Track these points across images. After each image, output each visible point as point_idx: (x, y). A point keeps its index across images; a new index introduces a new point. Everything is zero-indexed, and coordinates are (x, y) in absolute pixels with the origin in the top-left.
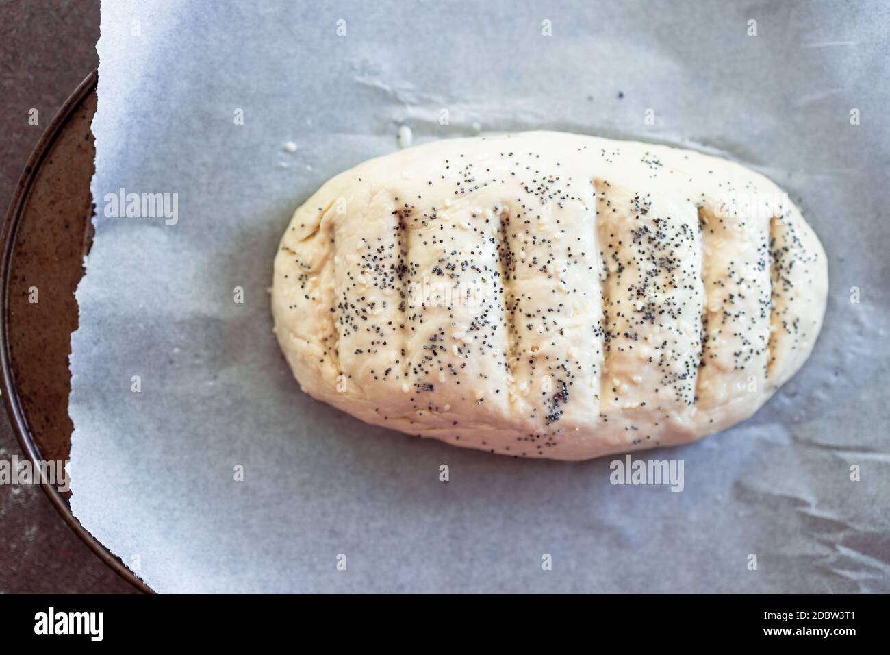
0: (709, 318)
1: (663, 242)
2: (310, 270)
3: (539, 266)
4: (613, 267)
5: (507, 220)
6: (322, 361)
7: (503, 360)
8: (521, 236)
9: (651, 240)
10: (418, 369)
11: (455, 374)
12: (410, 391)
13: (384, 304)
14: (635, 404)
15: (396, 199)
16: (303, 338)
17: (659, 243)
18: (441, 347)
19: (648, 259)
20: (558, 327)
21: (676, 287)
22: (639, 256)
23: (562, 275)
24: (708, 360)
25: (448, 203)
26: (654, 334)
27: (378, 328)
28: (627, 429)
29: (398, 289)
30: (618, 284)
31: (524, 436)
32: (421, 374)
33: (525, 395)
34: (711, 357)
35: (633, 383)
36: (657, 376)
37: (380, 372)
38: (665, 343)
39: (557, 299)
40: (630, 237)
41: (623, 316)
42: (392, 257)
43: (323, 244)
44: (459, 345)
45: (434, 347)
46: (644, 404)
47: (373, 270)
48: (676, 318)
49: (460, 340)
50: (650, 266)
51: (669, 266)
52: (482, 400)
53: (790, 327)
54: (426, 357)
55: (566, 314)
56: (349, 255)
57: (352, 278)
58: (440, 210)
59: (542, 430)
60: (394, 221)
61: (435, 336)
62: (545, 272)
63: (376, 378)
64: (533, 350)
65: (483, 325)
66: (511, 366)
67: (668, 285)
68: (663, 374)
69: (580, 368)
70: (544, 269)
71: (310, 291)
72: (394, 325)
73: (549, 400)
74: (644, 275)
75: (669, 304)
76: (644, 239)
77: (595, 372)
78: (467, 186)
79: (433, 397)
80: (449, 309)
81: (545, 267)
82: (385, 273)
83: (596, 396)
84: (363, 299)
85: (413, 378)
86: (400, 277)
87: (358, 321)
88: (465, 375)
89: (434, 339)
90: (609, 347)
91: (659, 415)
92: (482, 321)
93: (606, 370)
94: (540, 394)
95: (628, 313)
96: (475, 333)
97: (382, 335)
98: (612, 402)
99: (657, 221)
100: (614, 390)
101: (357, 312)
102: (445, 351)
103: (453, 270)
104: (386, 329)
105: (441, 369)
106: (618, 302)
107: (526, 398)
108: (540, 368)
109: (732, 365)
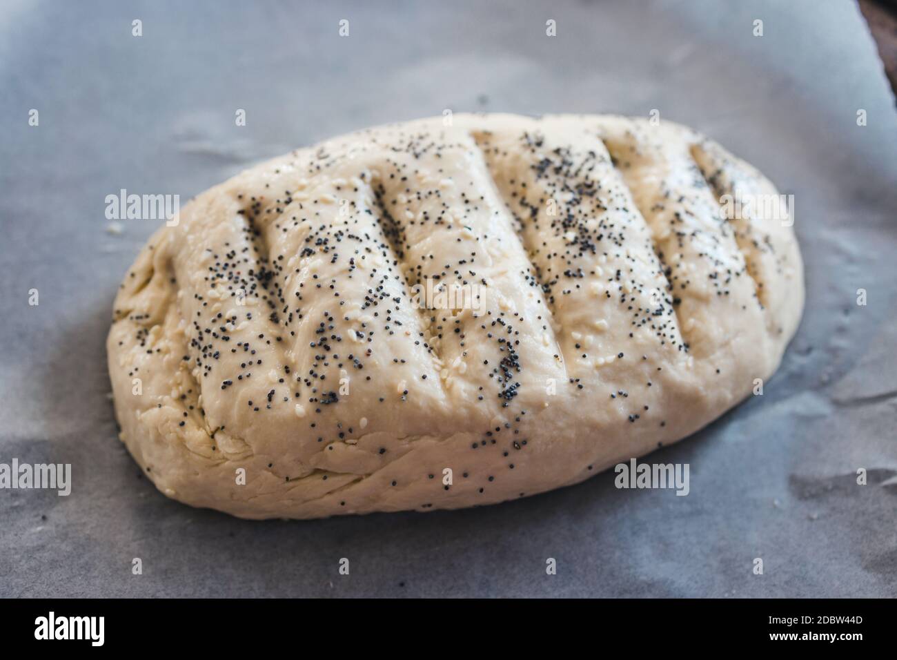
0: (663, 249)
1: (573, 170)
2: (148, 320)
3: (433, 219)
4: (526, 214)
5: (381, 187)
6: (182, 424)
7: (422, 341)
8: (402, 198)
9: (558, 170)
10: (311, 379)
11: (360, 367)
12: (307, 413)
13: (249, 315)
14: (611, 358)
15: (240, 197)
16: (152, 406)
17: (568, 171)
18: (334, 337)
19: (563, 190)
20: (478, 277)
21: (605, 209)
22: (550, 190)
23: (463, 221)
24: (681, 293)
25: (304, 181)
26: (601, 265)
27: (247, 345)
28: (613, 396)
29: (265, 298)
30: (537, 227)
31: (479, 439)
32: (316, 383)
33: (462, 372)
34: (683, 286)
35: (597, 331)
36: (626, 317)
37: (261, 401)
38: (618, 273)
39: (465, 249)
40: (532, 175)
41: (555, 255)
42: (248, 262)
43: (161, 285)
44: (356, 327)
45: (324, 339)
46: (621, 355)
47: (225, 278)
48: (620, 245)
49: (356, 321)
50: (569, 196)
51: (589, 190)
52: (406, 393)
53: (761, 244)
54: (317, 358)
55: (483, 264)
56: (193, 274)
57: (201, 299)
58: (295, 191)
59: (501, 418)
60: (242, 222)
61: (322, 325)
62: (442, 223)
63: (257, 409)
64: (454, 314)
65: (381, 298)
66: (434, 346)
67: (596, 210)
68: (631, 313)
69: (522, 320)
70: (440, 221)
71: (153, 345)
72: (266, 338)
73: (495, 371)
74: (564, 207)
75: (605, 227)
76: (549, 171)
77: (544, 328)
78: (322, 163)
79: (339, 409)
80: (332, 287)
81: (440, 218)
82: (243, 281)
83: (556, 356)
84: (220, 316)
85: (306, 393)
86: (265, 286)
87: (219, 346)
88: (374, 365)
89: (321, 330)
90: (552, 298)
91: (646, 369)
92: (379, 295)
93: (558, 327)
94: (481, 365)
95: (562, 250)
96: (373, 309)
97: (253, 353)
98: (580, 361)
99: (557, 151)
100: (578, 347)
101: (214, 334)
102: (339, 340)
103: (325, 243)
104: (256, 345)
105: (340, 366)
106: (545, 244)
107: (464, 376)
108: (471, 336)
109: (713, 291)
